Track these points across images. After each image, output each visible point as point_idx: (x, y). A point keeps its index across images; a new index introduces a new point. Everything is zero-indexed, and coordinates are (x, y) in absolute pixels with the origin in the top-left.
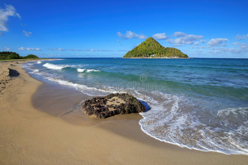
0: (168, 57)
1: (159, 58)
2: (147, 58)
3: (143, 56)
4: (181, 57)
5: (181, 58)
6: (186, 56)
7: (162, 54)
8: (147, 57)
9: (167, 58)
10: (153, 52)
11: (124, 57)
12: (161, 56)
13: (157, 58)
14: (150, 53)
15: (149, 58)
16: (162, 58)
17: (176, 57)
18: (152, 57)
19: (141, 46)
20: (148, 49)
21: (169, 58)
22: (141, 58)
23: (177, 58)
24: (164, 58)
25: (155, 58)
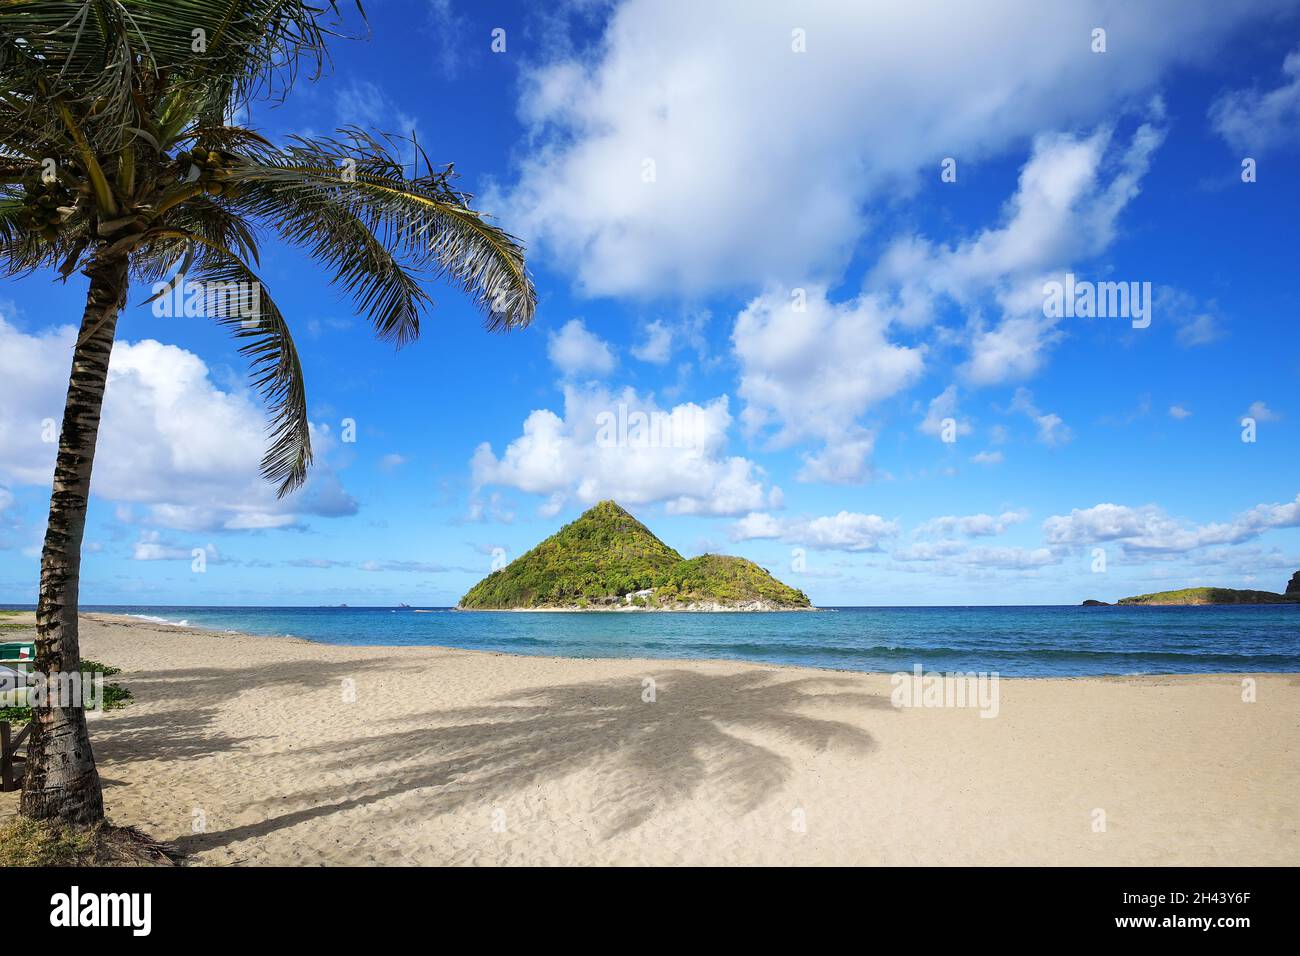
0: (723, 603)
1: (679, 607)
2: (609, 609)
3: (583, 600)
4: (781, 602)
5: (782, 609)
6: (801, 599)
7: (691, 589)
8: (608, 602)
9: (717, 608)
10: (637, 577)
11: (464, 603)
12: (688, 601)
13: (666, 608)
14: (624, 581)
15: (618, 608)
16: (691, 608)
17: (758, 606)
18: (635, 601)
19: (564, 545)
20: (602, 562)
21: (726, 609)
22: (578, 609)
23: (767, 609)
24: (705, 607)
25: (652, 609)
